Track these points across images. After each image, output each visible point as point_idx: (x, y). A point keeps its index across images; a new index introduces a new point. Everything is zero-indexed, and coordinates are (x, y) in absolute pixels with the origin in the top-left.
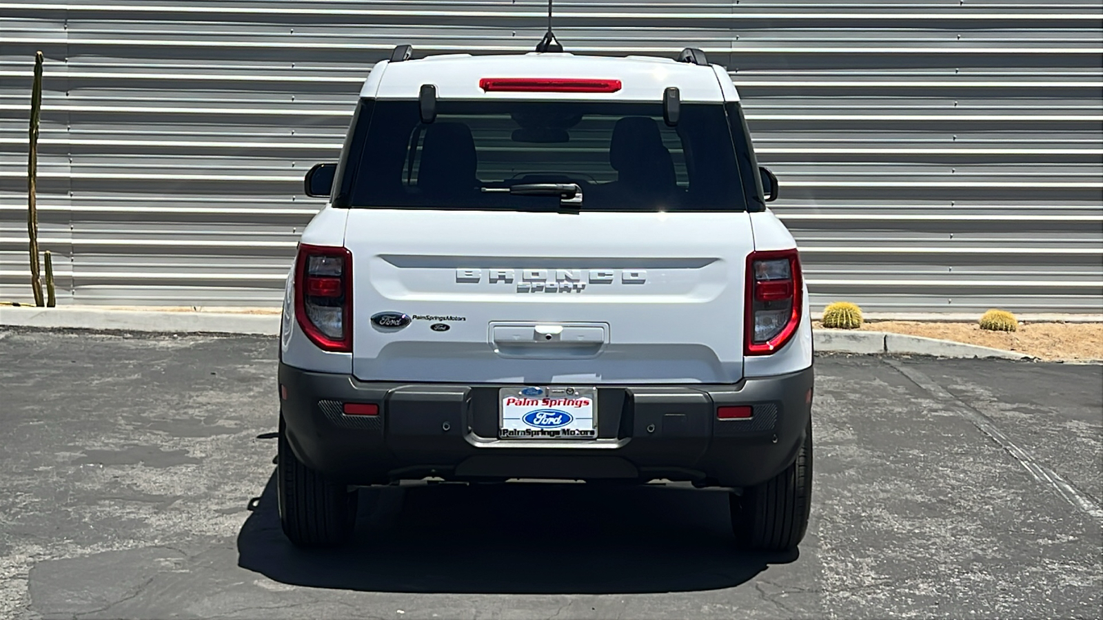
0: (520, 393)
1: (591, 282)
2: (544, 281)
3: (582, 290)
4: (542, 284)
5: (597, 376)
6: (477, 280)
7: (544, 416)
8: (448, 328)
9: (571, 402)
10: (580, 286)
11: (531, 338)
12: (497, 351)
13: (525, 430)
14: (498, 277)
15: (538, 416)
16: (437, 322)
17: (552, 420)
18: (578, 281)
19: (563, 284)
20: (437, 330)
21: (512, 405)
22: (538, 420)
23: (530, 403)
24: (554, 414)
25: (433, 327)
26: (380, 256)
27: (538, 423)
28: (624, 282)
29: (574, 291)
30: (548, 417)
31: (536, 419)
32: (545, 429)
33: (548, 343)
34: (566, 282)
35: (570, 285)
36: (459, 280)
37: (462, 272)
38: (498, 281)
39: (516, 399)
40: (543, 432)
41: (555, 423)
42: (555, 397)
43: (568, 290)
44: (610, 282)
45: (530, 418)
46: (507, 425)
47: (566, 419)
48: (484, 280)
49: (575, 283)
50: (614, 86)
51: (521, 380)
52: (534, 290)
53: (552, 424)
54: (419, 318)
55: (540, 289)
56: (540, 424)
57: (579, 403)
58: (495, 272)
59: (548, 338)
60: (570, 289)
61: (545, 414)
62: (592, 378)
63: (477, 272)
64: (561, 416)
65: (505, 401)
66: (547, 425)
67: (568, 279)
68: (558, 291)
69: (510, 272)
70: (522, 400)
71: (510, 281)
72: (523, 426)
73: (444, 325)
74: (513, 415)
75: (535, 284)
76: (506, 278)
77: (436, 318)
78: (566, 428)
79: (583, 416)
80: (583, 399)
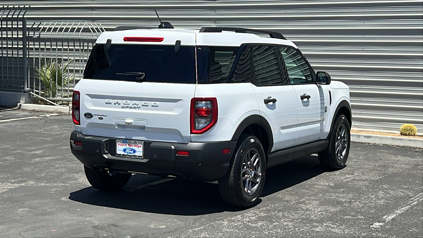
0: (122, 142)
1: (143, 106)
2: (129, 104)
3: (140, 108)
4: (128, 105)
5: (146, 138)
6: (111, 103)
7: (129, 150)
8: (102, 119)
9: (136, 146)
10: (139, 107)
11: (125, 124)
12: (116, 127)
13: (123, 154)
14: (116, 103)
15: (127, 150)
16: (100, 117)
17: (130, 151)
18: (139, 105)
19: (134, 106)
20: (100, 119)
21: (120, 145)
22: (127, 151)
23: (125, 145)
24: (131, 150)
25: (99, 118)
26: (87, 94)
27: (127, 152)
28: (152, 106)
29: (137, 108)
30: (130, 150)
31: (126, 151)
32: (128, 154)
33: (128, 125)
34: (135, 105)
35: (136, 106)
36: (106, 103)
37: (107, 100)
38: (117, 104)
39: (121, 144)
40: (128, 155)
41: (131, 152)
42: (131, 144)
43: (135, 108)
44: (148, 106)
45: (125, 150)
46: (118, 152)
47: (135, 151)
48: (113, 104)
49: (138, 106)
50: (161, 40)
51: (124, 137)
52: (126, 107)
53: (130, 153)
54: (95, 115)
55: (127, 107)
56: (127, 153)
57: (138, 146)
58: (115, 101)
59: (128, 124)
60: (136, 108)
61: (129, 149)
62: (143, 138)
63: (111, 101)
64: (133, 150)
65: (118, 144)
66: (129, 153)
67: (135, 104)
68: (133, 108)
69: (119, 101)
70: (122, 144)
71: (119, 104)
72: (122, 153)
73: (102, 118)
74: (120, 149)
75: (126, 106)
76: (118, 103)
77: (100, 115)
78: (134, 154)
79: (139, 151)
80: (140, 145)
